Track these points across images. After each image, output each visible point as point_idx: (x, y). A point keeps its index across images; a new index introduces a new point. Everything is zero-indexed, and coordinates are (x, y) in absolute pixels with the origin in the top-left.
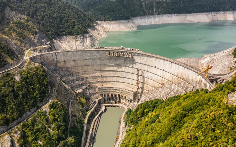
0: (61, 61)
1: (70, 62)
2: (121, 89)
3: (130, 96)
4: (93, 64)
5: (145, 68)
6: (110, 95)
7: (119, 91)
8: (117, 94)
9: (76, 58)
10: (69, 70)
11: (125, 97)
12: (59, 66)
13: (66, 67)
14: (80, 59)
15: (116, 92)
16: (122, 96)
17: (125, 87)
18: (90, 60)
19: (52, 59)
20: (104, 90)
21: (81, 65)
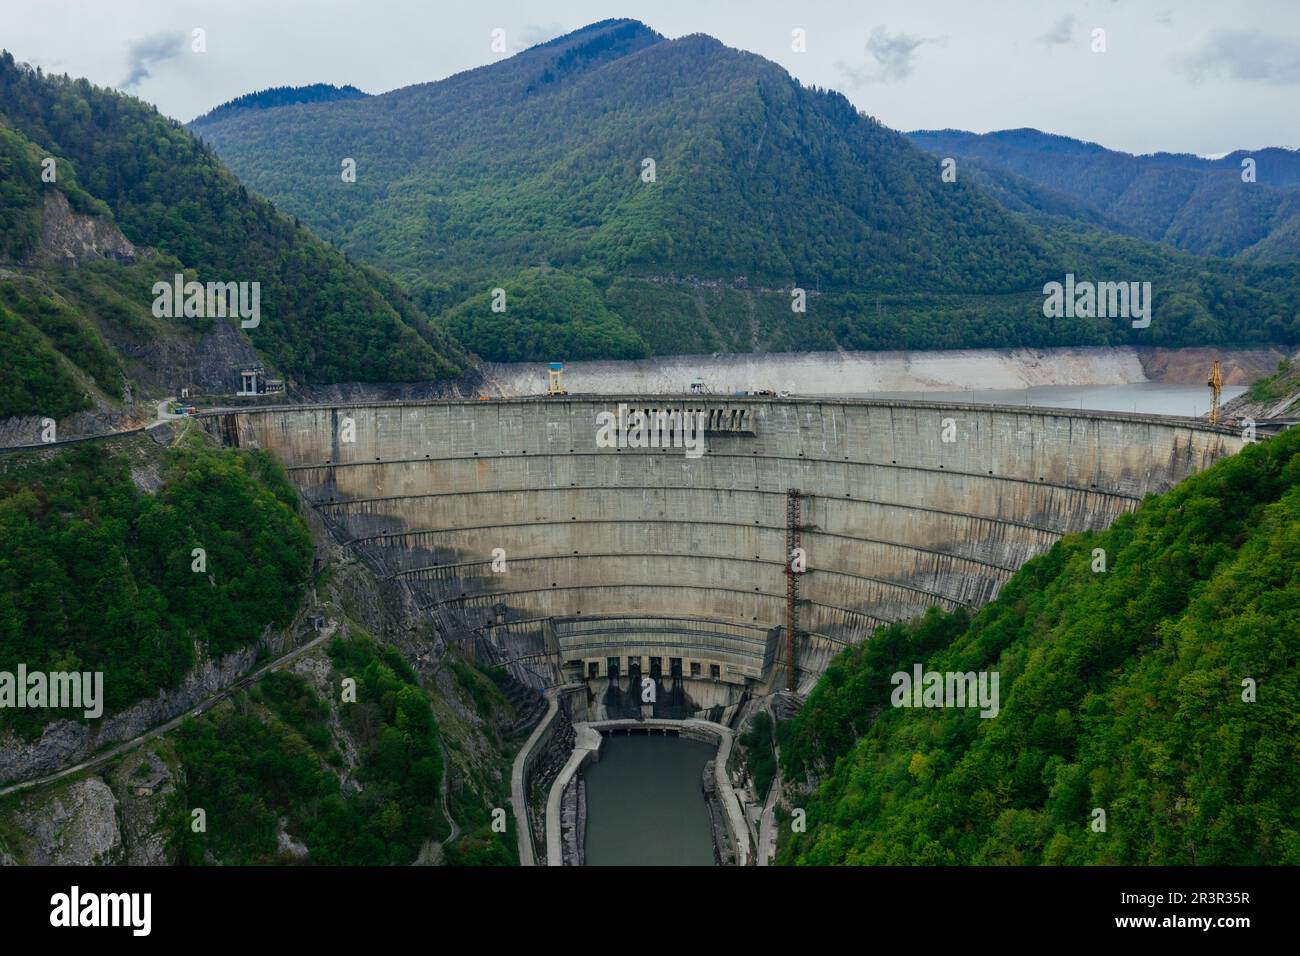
0: (356, 460)
1: (407, 468)
2: (692, 626)
3: (742, 662)
4: (532, 486)
5: (832, 481)
6: (624, 666)
7: (675, 638)
8: (666, 655)
9: (445, 448)
10: (399, 513)
11: (715, 669)
12: (344, 490)
13: (384, 495)
14: (462, 454)
15: (660, 644)
16: (695, 667)
17: (710, 613)
18: (521, 463)
19: (308, 442)
20: (589, 632)
21: (466, 489)
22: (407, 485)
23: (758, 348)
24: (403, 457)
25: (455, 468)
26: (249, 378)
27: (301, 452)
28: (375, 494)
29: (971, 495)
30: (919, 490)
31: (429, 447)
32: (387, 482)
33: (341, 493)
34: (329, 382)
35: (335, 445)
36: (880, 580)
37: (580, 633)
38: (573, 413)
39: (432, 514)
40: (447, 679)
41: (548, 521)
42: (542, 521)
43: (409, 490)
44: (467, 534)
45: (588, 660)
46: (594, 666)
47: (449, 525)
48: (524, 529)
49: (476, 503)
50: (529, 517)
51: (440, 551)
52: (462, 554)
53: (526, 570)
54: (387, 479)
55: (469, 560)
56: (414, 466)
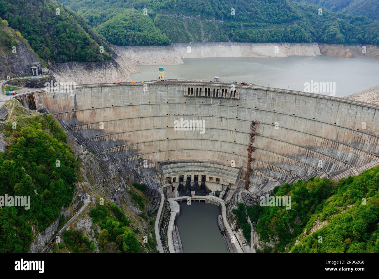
0: (84, 108)
1: (105, 110)
2: (211, 165)
3: (228, 178)
4: (152, 115)
5: (268, 118)
6: (185, 178)
7: (204, 169)
8: (200, 175)
9: (119, 102)
11: (218, 180)
12: (80, 120)
13: (96, 122)
14: (126, 104)
15: (198, 171)
16: (211, 179)
17: (215, 159)
18: (148, 107)
19: (64, 102)
20: (173, 168)
21: (127, 117)
22: (105, 117)
23: (204, 41)
24: (103, 106)
25: (123, 109)
26: (35, 69)
27: (62, 107)
28: (92, 121)
29: (326, 131)
30: (303, 125)
31: (113, 102)
32: (97, 116)
33: (79, 122)
34: (64, 62)
35: (75, 103)
36: (283, 155)
37: (170, 168)
38: (169, 89)
39: (114, 127)
40: (128, 197)
41: (158, 127)
42: (156, 128)
43: (105, 119)
44: (128, 134)
45: (173, 177)
46: (174, 179)
47: (121, 131)
48: (149, 131)
49: (131, 122)
50: (151, 126)
51: (118, 141)
52: (126, 141)
53: (150, 145)
54: (97, 115)
55: (129, 143)
56: (107, 109)
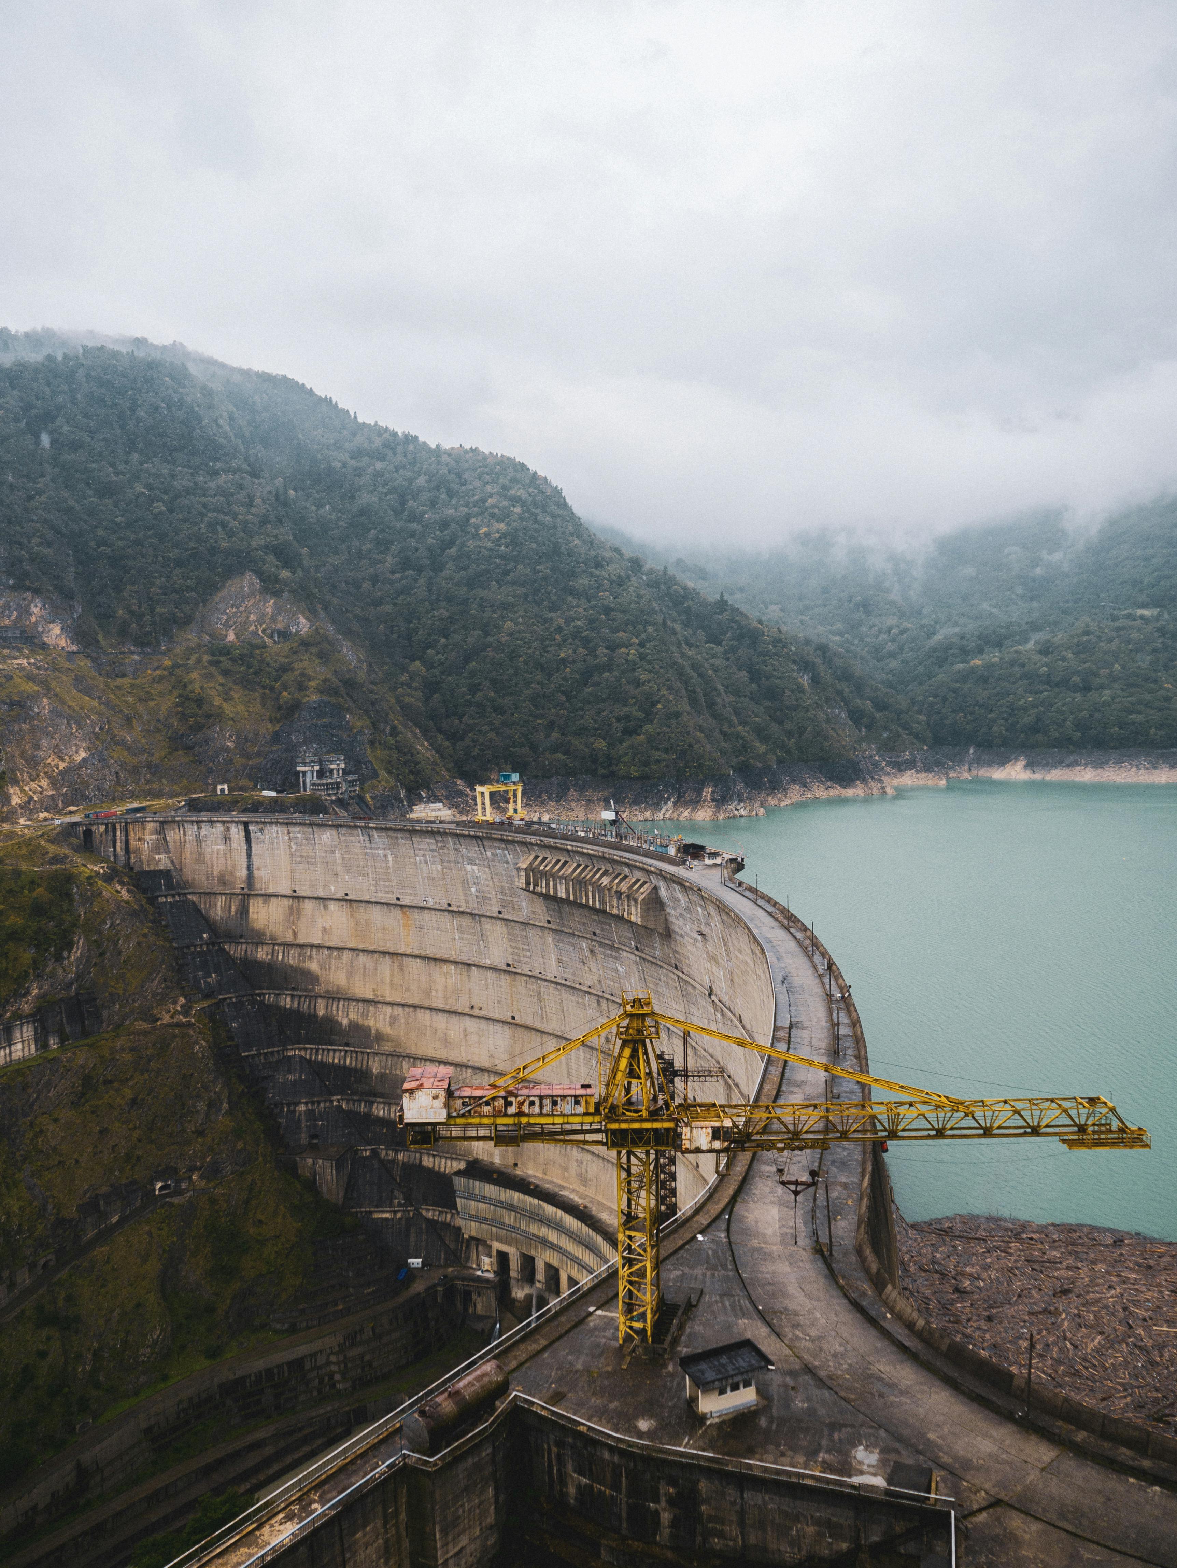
0: (271, 890)
1: (326, 907)
6: (541, 1271)
9: (362, 889)
10: (314, 966)
12: (257, 926)
14: (382, 897)
19: (222, 860)
21: (390, 947)
22: (325, 931)
24: (321, 893)
25: (376, 915)
27: (215, 874)
28: (289, 938)
31: (347, 882)
32: (303, 922)
33: (252, 930)
35: (249, 868)
39: (350, 975)
41: (483, 1013)
42: (476, 1012)
43: (326, 937)
44: (388, 1010)
46: (503, 1257)
47: (369, 995)
48: (455, 1019)
49: (401, 969)
51: (355, 1027)
52: (380, 1037)
54: (303, 919)
55: (387, 1047)
56: (332, 906)
